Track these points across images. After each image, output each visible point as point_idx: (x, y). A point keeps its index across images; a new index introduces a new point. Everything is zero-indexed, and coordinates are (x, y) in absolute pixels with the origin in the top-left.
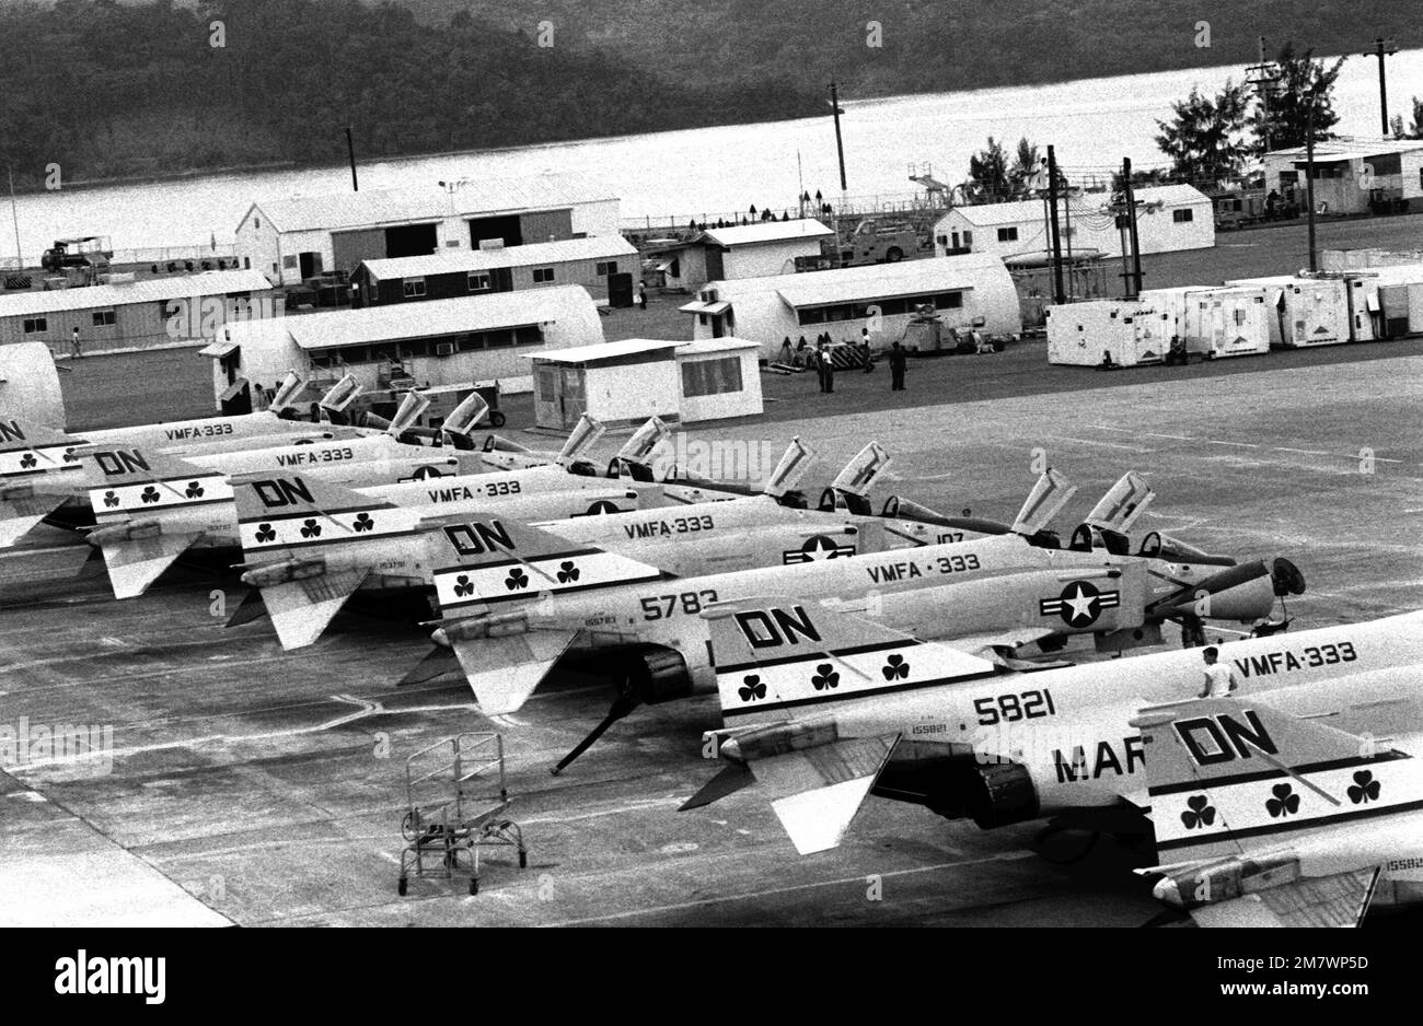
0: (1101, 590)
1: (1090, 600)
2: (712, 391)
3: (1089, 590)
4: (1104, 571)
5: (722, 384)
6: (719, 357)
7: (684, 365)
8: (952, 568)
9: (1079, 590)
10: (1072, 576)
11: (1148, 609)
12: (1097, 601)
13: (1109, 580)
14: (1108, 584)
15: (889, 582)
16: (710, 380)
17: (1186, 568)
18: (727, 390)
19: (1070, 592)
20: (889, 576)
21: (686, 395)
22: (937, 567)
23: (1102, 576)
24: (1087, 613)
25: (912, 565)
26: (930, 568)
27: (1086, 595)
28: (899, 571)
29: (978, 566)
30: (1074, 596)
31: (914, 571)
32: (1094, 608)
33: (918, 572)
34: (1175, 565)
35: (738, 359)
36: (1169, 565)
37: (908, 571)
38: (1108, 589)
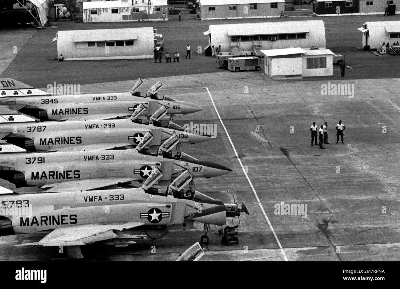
0: (162, 212)
1: (159, 214)
2: (316, 67)
3: (158, 211)
4: (165, 205)
5: (320, 65)
6: (319, 57)
7: (307, 59)
8: (114, 199)
9: (155, 211)
10: (153, 206)
11: (185, 218)
12: (161, 215)
13: (167, 208)
14: (166, 210)
15: (90, 202)
16: (316, 63)
17: (202, 205)
18: (321, 67)
19: (151, 211)
20: (91, 200)
21: (308, 68)
22: (109, 198)
23: (164, 207)
24: (157, 219)
25: (100, 197)
26: (106, 198)
27: (157, 212)
28: (95, 199)
29: (124, 199)
30: (152, 213)
31: (100, 199)
32: (160, 217)
33: (101, 200)
34: (198, 203)
35: (326, 58)
36: (195, 203)
37: (98, 199)
38: (166, 211)
